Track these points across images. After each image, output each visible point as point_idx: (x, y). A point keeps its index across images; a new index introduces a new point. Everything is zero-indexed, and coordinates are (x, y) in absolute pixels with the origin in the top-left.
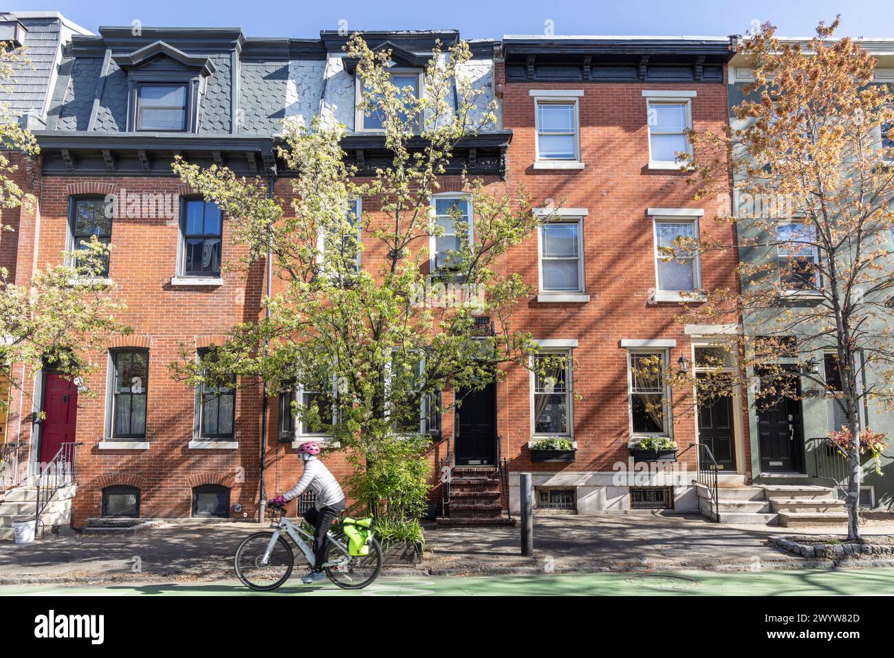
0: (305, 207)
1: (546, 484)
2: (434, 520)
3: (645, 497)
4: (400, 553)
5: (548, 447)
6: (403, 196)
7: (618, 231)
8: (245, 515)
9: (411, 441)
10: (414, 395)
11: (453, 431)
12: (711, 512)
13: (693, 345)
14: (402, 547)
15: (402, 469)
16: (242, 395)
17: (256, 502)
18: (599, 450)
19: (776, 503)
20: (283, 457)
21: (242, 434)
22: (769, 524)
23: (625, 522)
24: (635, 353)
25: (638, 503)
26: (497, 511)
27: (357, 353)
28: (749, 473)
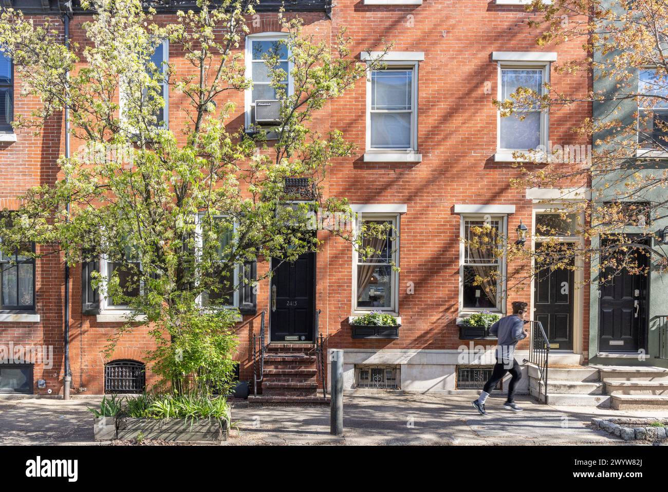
0: (99, 57)
1: (367, 362)
2: (246, 398)
3: (472, 377)
4: (204, 430)
5: (369, 322)
6: (207, 43)
7: (458, 79)
8: (50, 391)
9: (218, 315)
10: (222, 265)
11: (269, 305)
12: (540, 393)
13: (534, 211)
14: (207, 424)
15: (206, 345)
16: (42, 264)
17: (61, 378)
18: (423, 326)
19: (610, 385)
20: (87, 331)
21: (43, 306)
22: (599, 407)
23: (447, 403)
24: (469, 220)
25: (463, 383)
26: (312, 389)
27: (160, 220)
28: (586, 352)
